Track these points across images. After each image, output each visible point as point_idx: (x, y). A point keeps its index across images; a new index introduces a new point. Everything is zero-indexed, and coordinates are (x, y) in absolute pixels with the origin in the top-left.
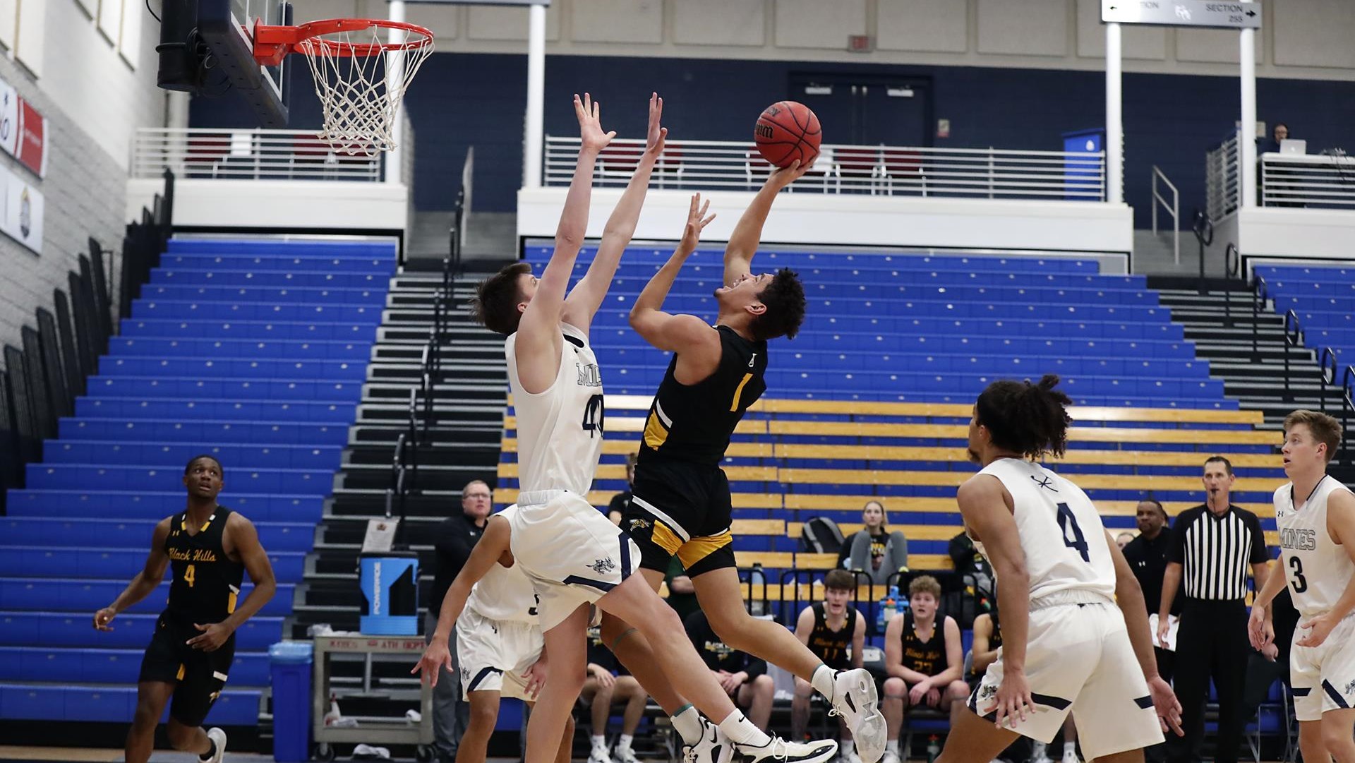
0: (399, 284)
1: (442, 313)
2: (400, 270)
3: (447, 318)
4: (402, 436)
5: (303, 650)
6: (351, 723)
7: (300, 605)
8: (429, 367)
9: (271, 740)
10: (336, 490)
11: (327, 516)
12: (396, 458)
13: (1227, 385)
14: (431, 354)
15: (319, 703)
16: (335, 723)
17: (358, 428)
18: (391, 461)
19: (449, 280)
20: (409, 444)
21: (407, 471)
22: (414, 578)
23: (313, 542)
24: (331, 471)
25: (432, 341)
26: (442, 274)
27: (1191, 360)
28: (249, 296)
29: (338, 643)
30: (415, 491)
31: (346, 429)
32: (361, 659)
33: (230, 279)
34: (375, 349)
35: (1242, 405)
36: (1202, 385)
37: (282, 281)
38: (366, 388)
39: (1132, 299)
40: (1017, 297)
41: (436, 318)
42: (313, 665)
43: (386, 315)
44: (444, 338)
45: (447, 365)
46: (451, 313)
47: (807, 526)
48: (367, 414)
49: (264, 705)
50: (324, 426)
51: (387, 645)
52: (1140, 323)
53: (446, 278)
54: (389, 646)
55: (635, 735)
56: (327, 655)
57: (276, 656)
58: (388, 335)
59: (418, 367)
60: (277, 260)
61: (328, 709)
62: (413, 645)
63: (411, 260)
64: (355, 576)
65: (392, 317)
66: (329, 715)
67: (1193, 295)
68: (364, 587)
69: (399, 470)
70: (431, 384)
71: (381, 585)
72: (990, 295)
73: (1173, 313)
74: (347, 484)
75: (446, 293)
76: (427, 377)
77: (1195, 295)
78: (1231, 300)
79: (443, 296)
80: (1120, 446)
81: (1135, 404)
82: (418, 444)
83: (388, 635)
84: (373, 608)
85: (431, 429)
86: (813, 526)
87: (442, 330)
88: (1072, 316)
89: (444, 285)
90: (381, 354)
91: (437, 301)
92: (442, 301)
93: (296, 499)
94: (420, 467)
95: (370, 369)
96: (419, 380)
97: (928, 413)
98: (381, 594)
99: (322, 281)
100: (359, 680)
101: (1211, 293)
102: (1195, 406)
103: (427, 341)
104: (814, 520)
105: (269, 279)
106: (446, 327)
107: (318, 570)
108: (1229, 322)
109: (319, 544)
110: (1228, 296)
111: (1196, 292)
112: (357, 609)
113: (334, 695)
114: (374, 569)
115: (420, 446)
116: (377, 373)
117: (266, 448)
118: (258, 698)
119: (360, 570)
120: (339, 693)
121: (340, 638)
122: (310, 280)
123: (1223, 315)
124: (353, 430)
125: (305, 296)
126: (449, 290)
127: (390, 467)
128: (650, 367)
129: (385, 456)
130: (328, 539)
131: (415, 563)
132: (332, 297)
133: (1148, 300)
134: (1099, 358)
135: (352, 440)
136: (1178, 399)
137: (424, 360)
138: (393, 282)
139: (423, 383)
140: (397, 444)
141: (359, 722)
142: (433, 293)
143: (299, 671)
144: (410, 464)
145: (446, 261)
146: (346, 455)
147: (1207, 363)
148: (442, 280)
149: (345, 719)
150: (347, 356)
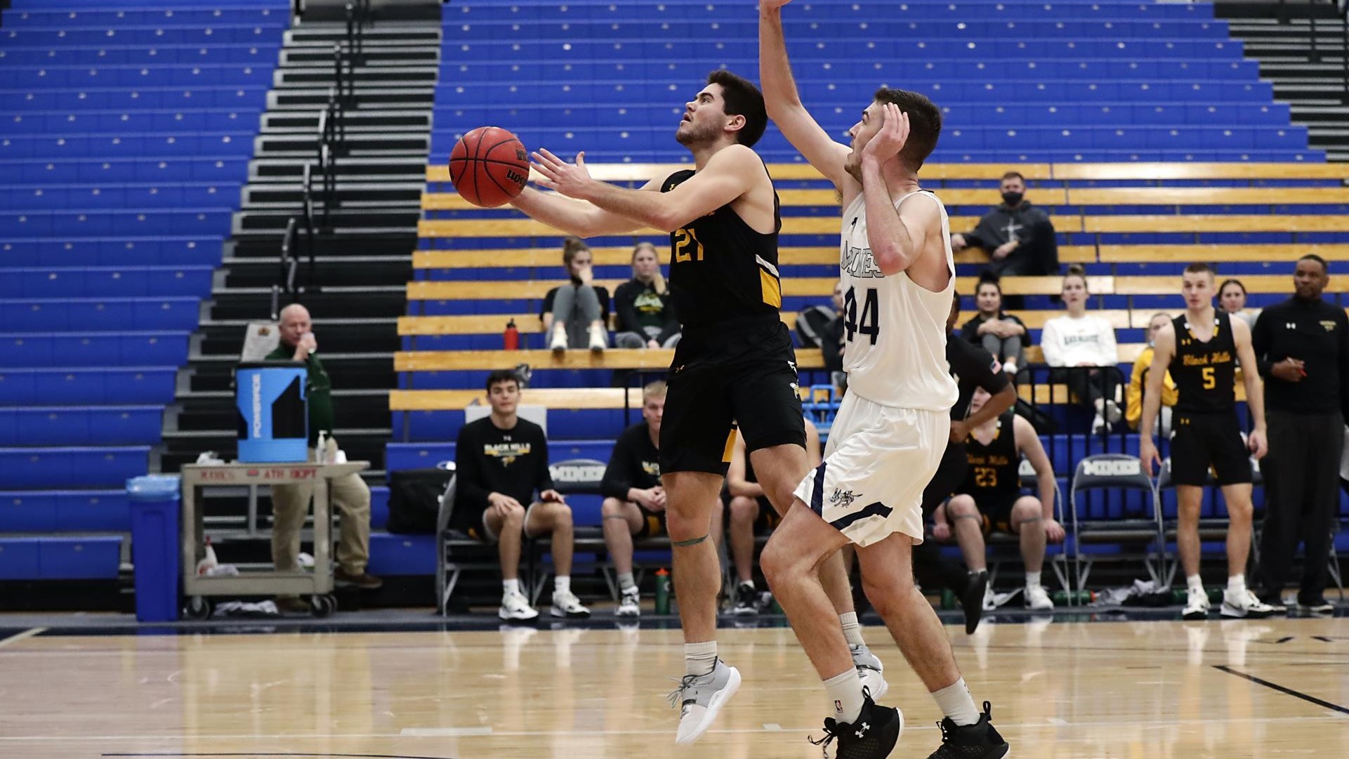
0: (295, 38)
1: (345, 71)
2: (297, 21)
3: (352, 77)
4: (292, 221)
5: (169, 483)
6: (229, 571)
7: (170, 430)
8: (329, 138)
9: (132, 596)
10: (216, 290)
11: (205, 321)
12: (285, 248)
13: (1312, 133)
14: (330, 122)
15: (189, 548)
16: (210, 572)
17: (244, 214)
18: (278, 253)
19: (355, 31)
20: (302, 231)
21: (300, 265)
22: (302, 391)
23: (187, 353)
24: (209, 267)
25: (332, 105)
26: (344, 24)
27: (1268, 104)
28: (111, 57)
29: (211, 474)
30: (314, 288)
31: (228, 217)
32: (242, 493)
33: (86, 38)
34: (264, 118)
35: (1330, 156)
36: (1281, 133)
37: (151, 38)
38: (254, 165)
39: (1196, 31)
40: (1053, 31)
41: (338, 77)
42: (180, 503)
43: (278, 76)
44: (350, 102)
45: (353, 135)
46: (357, 71)
47: (802, 318)
48: (255, 197)
49: (125, 553)
50: (201, 213)
51: (271, 474)
52: (1204, 60)
53: (350, 28)
54: (274, 476)
55: (572, 576)
56: (198, 489)
57: (136, 493)
58: (281, 100)
59: (314, 138)
60: (145, 13)
61: (201, 555)
62: (302, 474)
63: (309, 7)
64: (231, 394)
65: (287, 78)
66: (203, 562)
67: (1271, 24)
68: (241, 404)
69: (289, 264)
70: (332, 157)
71: (262, 401)
72: (1021, 30)
73: (1246, 47)
74: (230, 282)
75: (351, 47)
76: (325, 150)
77: (1274, 25)
78: (1318, 29)
79: (346, 51)
80: (1178, 209)
81: (1198, 158)
82: (316, 231)
83: (271, 462)
84: (253, 429)
85: (333, 212)
86: (808, 317)
87: (346, 92)
88: (1121, 53)
89: (349, 37)
90: (272, 123)
91: (338, 56)
92: (344, 57)
93: (166, 302)
94: (318, 259)
95: (259, 142)
96: (315, 153)
97: (943, 176)
98: (262, 412)
99: (200, 37)
100: (241, 519)
101: (1294, 21)
102: (1272, 158)
103: (326, 106)
104: (809, 310)
105: (136, 37)
106: (351, 88)
107: (194, 387)
108: (1315, 56)
109: (195, 355)
110: (1313, 25)
111: (1274, 21)
112: (234, 433)
113: (208, 538)
114: (252, 382)
115: (320, 233)
116: (267, 146)
117: (130, 242)
118: (118, 545)
119: (236, 384)
120: (217, 535)
121: (214, 468)
122: (185, 36)
123: (1308, 48)
124: (238, 218)
125: (178, 56)
126: (355, 43)
127: (277, 260)
128: (601, 129)
129: (271, 246)
130: (206, 349)
131: (303, 373)
132: (212, 56)
133: (1214, 31)
134: (1154, 104)
135: (237, 229)
136: (1252, 151)
137: (321, 128)
138: (288, 36)
139: (320, 157)
140: (286, 232)
141: (240, 570)
142: (332, 47)
143: (165, 508)
144: (304, 255)
145: (349, 7)
146: (229, 247)
147: (1286, 107)
148: (344, 31)
149: (222, 566)
150: (230, 126)
